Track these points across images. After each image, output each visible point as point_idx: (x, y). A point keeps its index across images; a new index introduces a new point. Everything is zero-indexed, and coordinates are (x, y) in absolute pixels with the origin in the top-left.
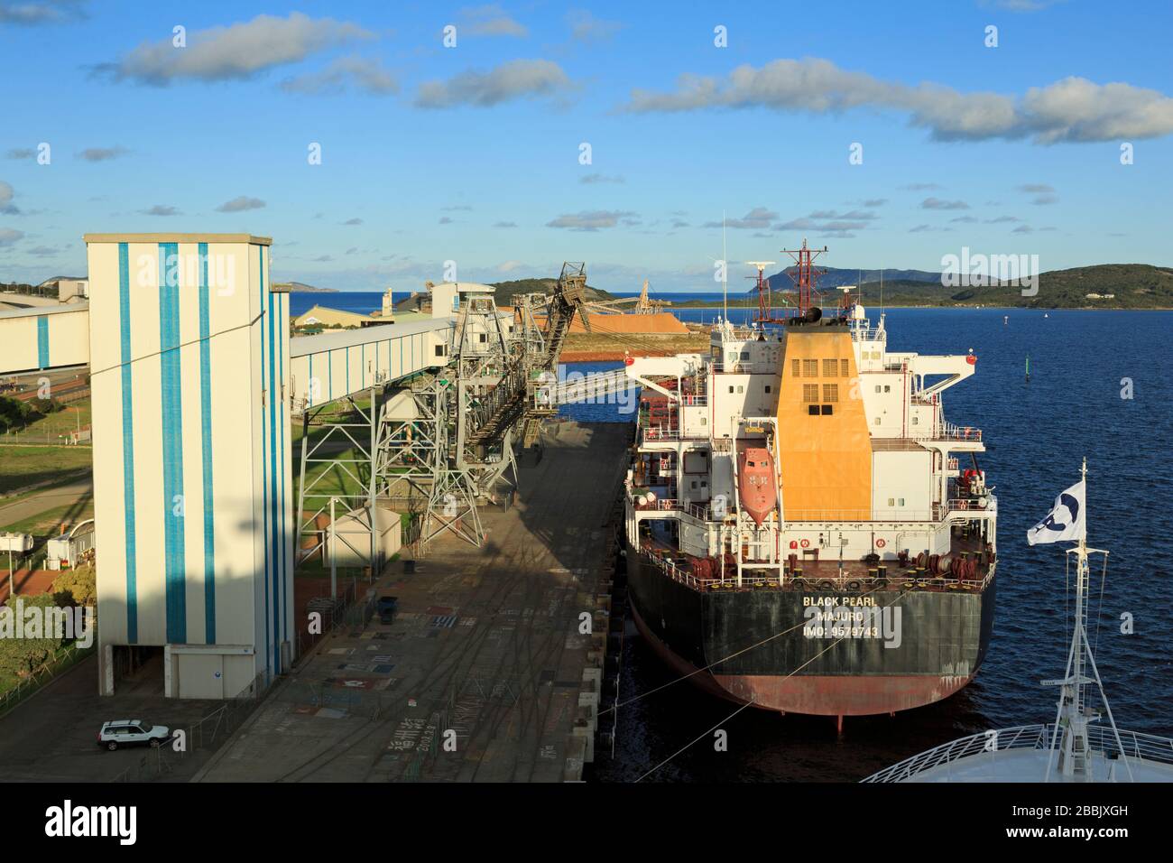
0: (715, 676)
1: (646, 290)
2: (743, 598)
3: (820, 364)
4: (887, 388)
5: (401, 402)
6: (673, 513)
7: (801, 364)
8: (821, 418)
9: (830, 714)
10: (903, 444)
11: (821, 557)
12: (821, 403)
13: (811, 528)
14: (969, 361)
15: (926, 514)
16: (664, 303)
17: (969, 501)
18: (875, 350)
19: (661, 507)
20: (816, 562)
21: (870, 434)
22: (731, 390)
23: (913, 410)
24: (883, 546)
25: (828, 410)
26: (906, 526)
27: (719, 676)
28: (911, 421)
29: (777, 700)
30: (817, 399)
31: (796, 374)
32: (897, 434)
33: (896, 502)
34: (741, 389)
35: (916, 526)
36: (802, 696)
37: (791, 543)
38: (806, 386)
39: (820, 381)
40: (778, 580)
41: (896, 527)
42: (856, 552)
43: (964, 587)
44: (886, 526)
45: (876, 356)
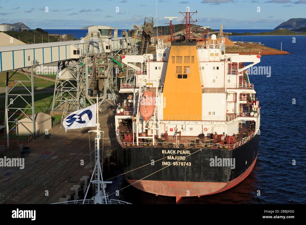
0: (128, 180)
1: (222, 28)
2: (139, 150)
3: (183, 58)
4: (218, 68)
5: (64, 73)
6: (129, 117)
7: (176, 58)
8: (182, 80)
9: (173, 196)
10: (221, 90)
11: (182, 135)
12: (183, 73)
13: (174, 123)
14: (258, 57)
15: (223, 118)
16: (229, 33)
17: (246, 113)
18: (216, 52)
19: (125, 114)
20: (180, 136)
21: (203, 86)
22: (156, 68)
23: (228, 77)
24: (207, 130)
25: (185, 76)
26: (215, 123)
27: (130, 180)
28: (227, 81)
29: (152, 190)
30: (181, 73)
31: (173, 62)
32: (221, 86)
33: (212, 113)
34: (160, 68)
35: (219, 123)
36: (162, 189)
37: (171, 129)
38: (177, 67)
39: (183, 65)
40: (152, 143)
41: (211, 123)
42: (196, 133)
43: (225, 147)
44: (207, 123)
45: (217, 55)
